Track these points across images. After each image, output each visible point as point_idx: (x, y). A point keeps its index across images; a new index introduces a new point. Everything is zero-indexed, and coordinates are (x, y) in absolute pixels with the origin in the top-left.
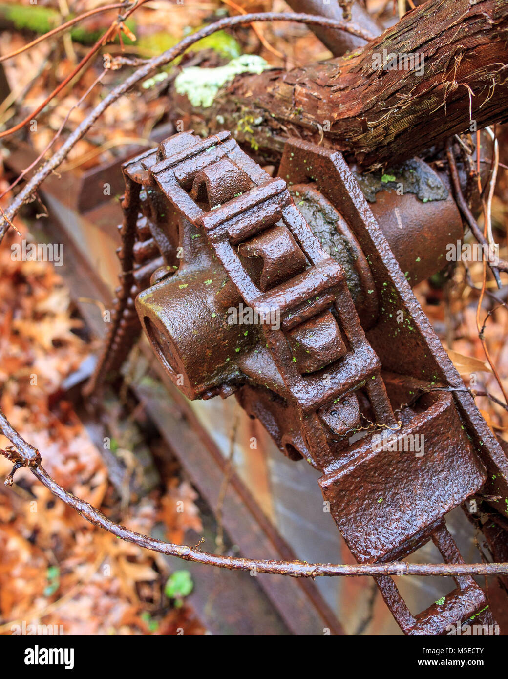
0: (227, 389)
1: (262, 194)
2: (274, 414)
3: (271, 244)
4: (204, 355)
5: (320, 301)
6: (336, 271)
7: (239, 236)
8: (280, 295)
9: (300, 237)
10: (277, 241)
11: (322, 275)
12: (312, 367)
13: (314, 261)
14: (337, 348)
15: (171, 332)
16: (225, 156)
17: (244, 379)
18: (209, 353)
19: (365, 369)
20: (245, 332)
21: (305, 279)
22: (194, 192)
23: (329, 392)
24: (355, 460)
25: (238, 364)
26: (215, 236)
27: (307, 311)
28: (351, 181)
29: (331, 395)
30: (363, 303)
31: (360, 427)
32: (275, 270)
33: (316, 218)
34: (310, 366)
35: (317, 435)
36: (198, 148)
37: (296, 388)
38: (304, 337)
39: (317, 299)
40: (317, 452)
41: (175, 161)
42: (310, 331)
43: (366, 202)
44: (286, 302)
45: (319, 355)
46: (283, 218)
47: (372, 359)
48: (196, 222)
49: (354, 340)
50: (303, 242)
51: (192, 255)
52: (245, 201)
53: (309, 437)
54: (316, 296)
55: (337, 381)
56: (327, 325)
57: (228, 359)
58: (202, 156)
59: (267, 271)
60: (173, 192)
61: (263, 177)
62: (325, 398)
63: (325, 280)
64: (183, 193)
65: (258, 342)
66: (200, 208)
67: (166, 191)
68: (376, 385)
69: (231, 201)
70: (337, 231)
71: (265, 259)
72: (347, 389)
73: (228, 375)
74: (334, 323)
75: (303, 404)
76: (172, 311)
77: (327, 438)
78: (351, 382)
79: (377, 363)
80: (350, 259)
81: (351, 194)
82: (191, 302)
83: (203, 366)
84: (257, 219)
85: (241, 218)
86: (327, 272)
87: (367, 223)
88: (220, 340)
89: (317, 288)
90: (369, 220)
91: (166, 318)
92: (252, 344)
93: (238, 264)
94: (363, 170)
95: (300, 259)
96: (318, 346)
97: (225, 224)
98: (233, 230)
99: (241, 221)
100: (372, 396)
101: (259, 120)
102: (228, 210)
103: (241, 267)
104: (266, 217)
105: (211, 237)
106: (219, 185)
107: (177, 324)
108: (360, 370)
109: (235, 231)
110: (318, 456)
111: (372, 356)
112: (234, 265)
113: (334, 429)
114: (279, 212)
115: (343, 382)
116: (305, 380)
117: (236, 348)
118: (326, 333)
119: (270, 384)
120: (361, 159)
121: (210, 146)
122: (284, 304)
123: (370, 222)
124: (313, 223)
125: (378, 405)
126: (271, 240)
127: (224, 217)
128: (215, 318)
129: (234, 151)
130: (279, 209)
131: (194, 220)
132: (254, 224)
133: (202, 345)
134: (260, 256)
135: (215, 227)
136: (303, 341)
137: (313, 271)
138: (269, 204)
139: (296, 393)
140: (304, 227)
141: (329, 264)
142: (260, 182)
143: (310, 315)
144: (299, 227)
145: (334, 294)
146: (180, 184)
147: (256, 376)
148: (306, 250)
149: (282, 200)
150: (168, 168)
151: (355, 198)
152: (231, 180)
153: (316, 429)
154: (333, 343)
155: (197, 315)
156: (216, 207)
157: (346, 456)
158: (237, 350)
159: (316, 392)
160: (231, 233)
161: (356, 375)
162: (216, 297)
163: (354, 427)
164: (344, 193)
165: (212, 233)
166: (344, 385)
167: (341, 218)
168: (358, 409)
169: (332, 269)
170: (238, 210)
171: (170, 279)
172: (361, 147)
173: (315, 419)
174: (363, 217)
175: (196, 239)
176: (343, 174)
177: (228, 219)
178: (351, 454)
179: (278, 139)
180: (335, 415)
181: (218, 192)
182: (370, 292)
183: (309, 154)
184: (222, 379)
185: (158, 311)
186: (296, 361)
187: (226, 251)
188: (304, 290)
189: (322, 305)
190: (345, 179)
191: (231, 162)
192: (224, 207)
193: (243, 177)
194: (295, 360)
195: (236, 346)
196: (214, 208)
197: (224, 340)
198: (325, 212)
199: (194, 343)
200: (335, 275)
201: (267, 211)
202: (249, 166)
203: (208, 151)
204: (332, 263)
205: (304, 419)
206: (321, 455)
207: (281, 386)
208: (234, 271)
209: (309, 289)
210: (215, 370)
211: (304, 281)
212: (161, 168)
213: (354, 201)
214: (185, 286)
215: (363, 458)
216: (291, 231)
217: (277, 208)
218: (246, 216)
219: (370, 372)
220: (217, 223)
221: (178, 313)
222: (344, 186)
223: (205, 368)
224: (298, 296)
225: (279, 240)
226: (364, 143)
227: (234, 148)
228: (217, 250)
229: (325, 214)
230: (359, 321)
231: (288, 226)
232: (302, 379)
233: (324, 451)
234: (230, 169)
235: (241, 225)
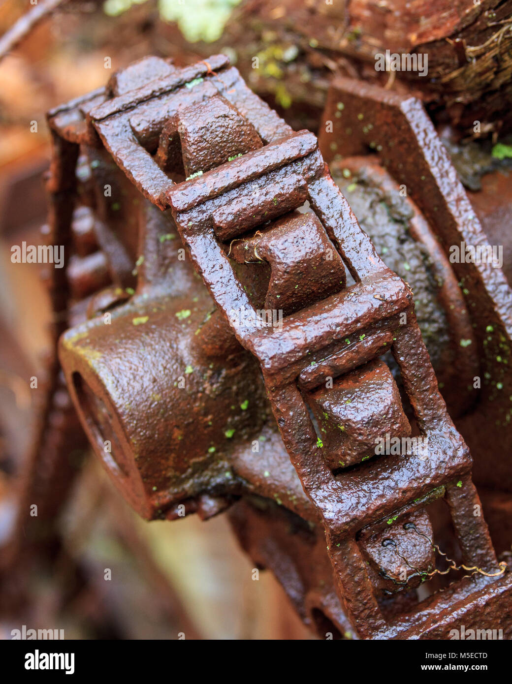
0: (210, 504)
1: (274, 156)
2: (295, 559)
3: (285, 238)
4: (170, 438)
5: (367, 342)
6: (397, 290)
7: (231, 225)
8: (296, 327)
9: (337, 233)
10: (295, 234)
11: (370, 296)
12: (349, 455)
13: (360, 274)
14: (393, 424)
15: (115, 395)
16: (219, 94)
17: (239, 486)
18: (178, 435)
19: (443, 465)
20: (243, 402)
21: (342, 301)
22: (162, 154)
23: (379, 503)
24: (420, 626)
25: (230, 460)
26: (191, 224)
27: (343, 357)
28: (435, 147)
29: (382, 507)
30: (453, 363)
31: (433, 570)
32: (289, 284)
33: (374, 214)
34: (345, 454)
35: (356, 579)
36: (174, 80)
37: (320, 493)
38: (336, 403)
39: (361, 338)
40: (355, 610)
41: (131, 100)
42: (347, 393)
43: (460, 186)
44: (306, 340)
45: (360, 434)
46: (310, 199)
47: (456, 450)
48: (159, 200)
49: (426, 415)
50: (343, 240)
51: (159, 270)
52: (243, 167)
53: (343, 581)
54: (359, 332)
55: (393, 484)
56: (377, 384)
57: (212, 450)
58: (178, 94)
59: (276, 284)
60: (125, 152)
61: (280, 130)
62: (370, 512)
63: (377, 304)
64: (143, 155)
65: (265, 422)
66: (169, 178)
67: (114, 150)
68: (464, 497)
69: (220, 166)
70: (410, 235)
71: (273, 264)
72: (410, 501)
73: (212, 477)
74: (390, 381)
75: (331, 520)
76: (118, 360)
77: (374, 587)
78: (418, 488)
79: (465, 456)
80: (431, 285)
81: (435, 171)
82: (151, 345)
83: (167, 459)
84: (263, 198)
85: (236, 195)
86: (380, 291)
87: (460, 221)
88: (198, 413)
89: (361, 317)
90: (464, 215)
91: (106, 370)
92: (255, 425)
93: (227, 271)
94: (462, 135)
95: (334, 268)
96: (359, 418)
97: (209, 204)
98: (222, 214)
99: (235, 201)
100: (457, 517)
101: (290, 53)
102: (213, 181)
103: (233, 278)
104: (280, 195)
105: (182, 225)
106: (202, 139)
107: (124, 381)
108: (433, 466)
109: (224, 217)
110: (357, 618)
111: (456, 445)
112: (221, 275)
113: (387, 570)
114: (303, 189)
115: (403, 485)
116: (337, 480)
117: (226, 430)
118: (374, 396)
119: (284, 497)
120: (456, 114)
121: (192, 79)
122: (303, 343)
123: (466, 219)
124: (370, 220)
125: (468, 534)
126: (286, 233)
127: (207, 191)
128: (191, 374)
129: (234, 88)
130: (303, 183)
131: (156, 196)
132: (258, 206)
133: (166, 420)
134: (265, 258)
135: (190, 208)
136: (335, 409)
137: (356, 290)
138: (286, 173)
139: (321, 501)
140: (346, 216)
141: (385, 279)
142: (275, 138)
143: (350, 365)
144: (336, 216)
145: (392, 332)
146: (139, 138)
147: (260, 480)
148: (347, 255)
149: (309, 169)
150: (119, 111)
151: (442, 176)
152: (223, 132)
153: (356, 567)
154: (387, 413)
155: (161, 368)
156: (195, 175)
157: (408, 621)
158: (229, 434)
159: (354, 501)
160: (217, 219)
161: (428, 476)
162: (195, 339)
163: (422, 569)
164: (422, 167)
165: (184, 217)
166: (404, 492)
167: (417, 213)
168: (430, 538)
169: (390, 286)
170: (232, 181)
171: (120, 310)
172: (456, 94)
173: (352, 551)
174: (453, 210)
175: (168, 243)
176: (422, 135)
177: (213, 197)
178: (416, 616)
179: (322, 84)
180: (389, 547)
181: (200, 151)
182: (465, 343)
183: (368, 103)
184: (201, 484)
185: (94, 359)
186: (322, 445)
187: (209, 250)
188: (339, 320)
189: (371, 349)
190: (425, 144)
191: (226, 102)
192: (208, 175)
193: (244, 128)
194: (320, 443)
195: (226, 427)
196: (192, 177)
197: (206, 415)
198: (390, 202)
199: (154, 414)
200: (394, 298)
201: (281, 185)
202: (257, 114)
203: (189, 86)
204: (391, 277)
205: (333, 547)
206: (363, 615)
207: (301, 499)
208: (220, 285)
209: (347, 319)
210: (189, 467)
211: (341, 305)
212: (107, 111)
213: (439, 182)
214: (144, 320)
215: (435, 622)
216: (323, 221)
217: (299, 181)
218: (245, 192)
219: (452, 472)
220: (194, 201)
221: (127, 364)
222: (422, 156)
223: (171, 463)
224: (328, 329)
225: (298, 232)
226: (461, 85)
227: (233, 84)
228: (193, 248)
229: (390, 206)
230: (436, 383)
231: (318, 213)
232: (332, 477)
233: (368, 608)
234: (222, 113)
235: (235, 207)
